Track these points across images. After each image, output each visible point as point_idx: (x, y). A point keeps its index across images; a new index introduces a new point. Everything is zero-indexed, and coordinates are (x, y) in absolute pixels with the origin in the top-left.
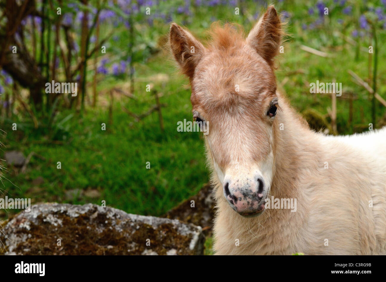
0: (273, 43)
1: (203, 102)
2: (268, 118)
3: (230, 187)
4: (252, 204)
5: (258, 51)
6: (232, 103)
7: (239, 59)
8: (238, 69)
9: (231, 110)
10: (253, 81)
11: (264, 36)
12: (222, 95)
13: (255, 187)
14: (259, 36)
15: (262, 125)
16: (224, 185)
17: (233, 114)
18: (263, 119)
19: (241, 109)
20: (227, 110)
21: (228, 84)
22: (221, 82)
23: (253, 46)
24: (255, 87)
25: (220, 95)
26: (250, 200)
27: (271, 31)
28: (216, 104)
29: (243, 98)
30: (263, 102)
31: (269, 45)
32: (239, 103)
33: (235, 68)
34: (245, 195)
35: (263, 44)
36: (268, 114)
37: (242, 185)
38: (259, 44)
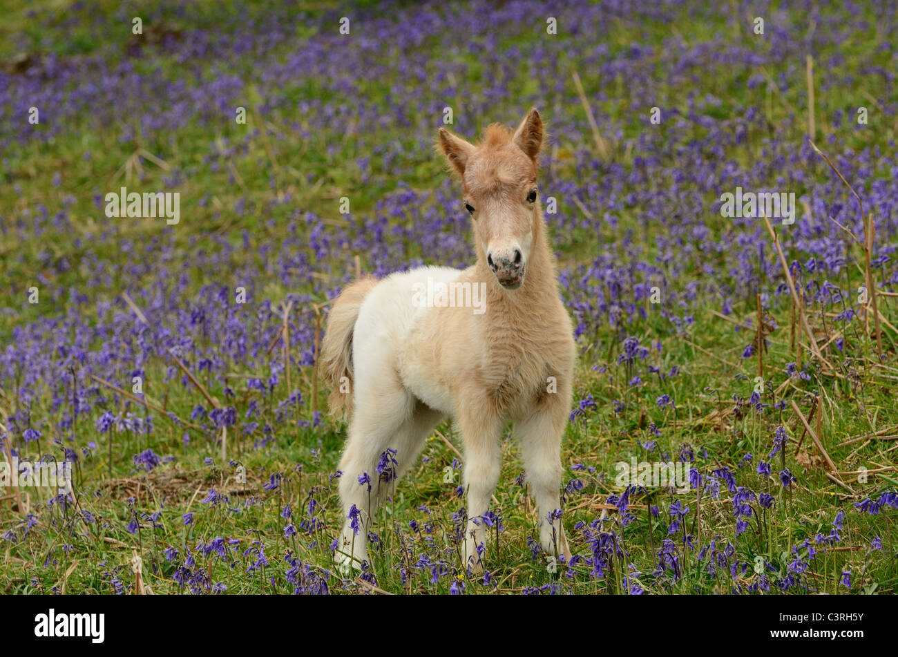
0: (535, 141)
1: (472, 189)
2: (528, 202)
3: (492, 257)
4: (510, 273)
5: (521, 148)
6: (496, 189)
7: (503, 153)
8: (502, 161)
9: (495, 195)
10: (515, 171)
11: (527, 135)
12: (488, 183)
13: (512, 258)
14: (523, 135)
15: (523, 209)
16: (487, 256)
17: (497, 199)
18: (523, 203)
19: (504, 194)
20: (492, 195)
21: (493, 173)
22: (487, 172)
23: (518, 144)
24: (516, 176)
25: (486, 182)
26: (508, 269)
27: (534, 131)
28: (483, 191)
29: (505, 185)
30: (523, 188)
31: (532, 143)
32: (502, 189)
33: (499, 160)
34: (504, 264)
35: (526, 141)
36: (528, 199)
37: (502, 255)
38: (523, 141)
